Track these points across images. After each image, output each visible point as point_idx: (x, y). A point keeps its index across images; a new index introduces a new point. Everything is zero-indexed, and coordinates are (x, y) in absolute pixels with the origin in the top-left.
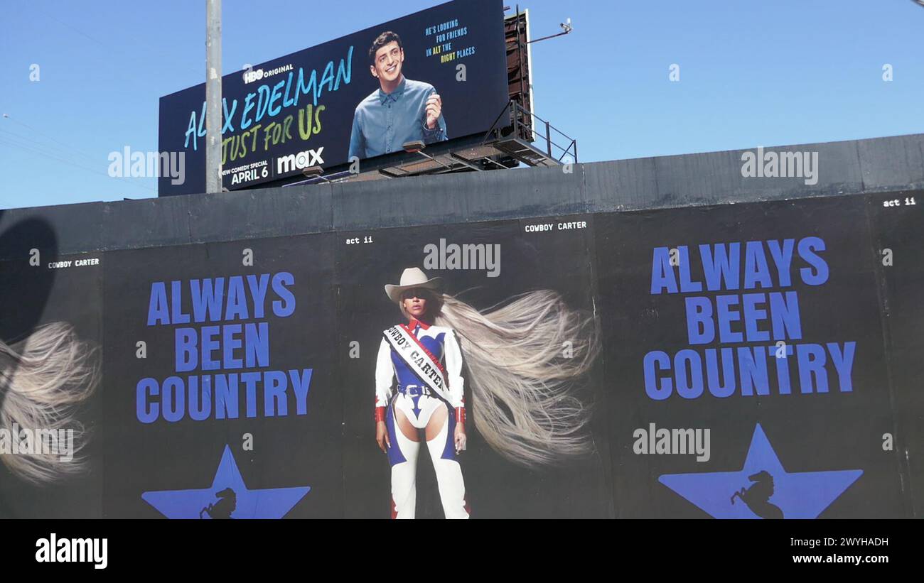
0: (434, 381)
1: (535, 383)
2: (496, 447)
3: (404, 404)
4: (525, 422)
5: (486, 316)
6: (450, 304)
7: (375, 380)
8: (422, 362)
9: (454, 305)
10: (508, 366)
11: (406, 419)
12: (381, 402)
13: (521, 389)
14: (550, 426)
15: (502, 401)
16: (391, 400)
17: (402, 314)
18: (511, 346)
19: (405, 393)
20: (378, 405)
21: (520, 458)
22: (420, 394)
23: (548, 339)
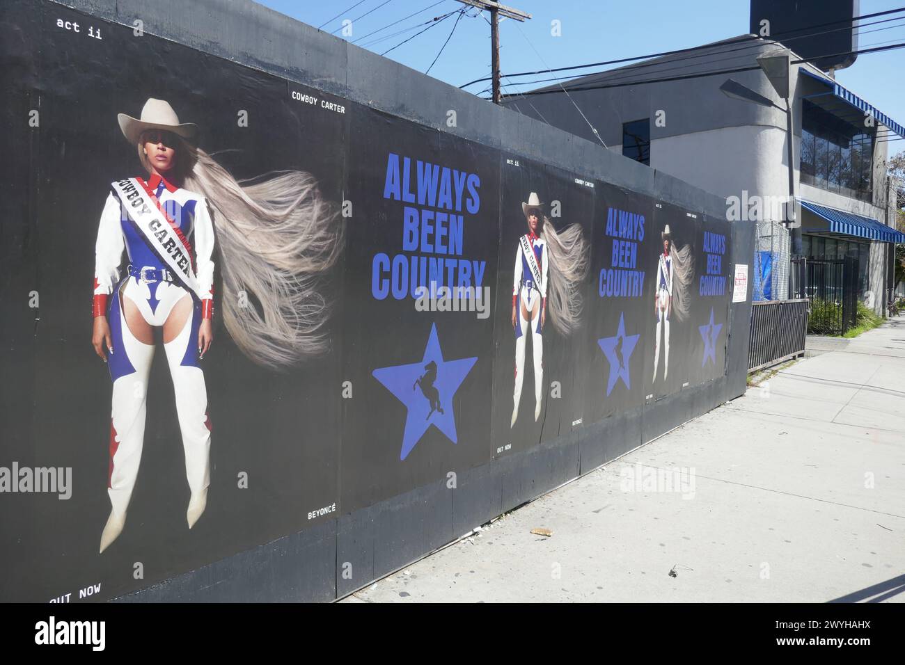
0: (179, 263)
1: (287, 275)
2: (244, 348)
3: (136, 292)
4: (275, 319)
5: (244, 189)
6: (205, 165)
7: (94, 254)
8: (164, 236)
9: (210, 166)
10: (262, 254)
11: (139, 313)
12: (103, 287)
13: (273, 281)
14: (296, 324)
15: (253, 293)
16: (118, 286)
17: (140, 163)
18: (267, 230)
19: (138, 278)
20: (98, 292)
21: (267, 360)
22: (160, 279)
23: (302, 227)
